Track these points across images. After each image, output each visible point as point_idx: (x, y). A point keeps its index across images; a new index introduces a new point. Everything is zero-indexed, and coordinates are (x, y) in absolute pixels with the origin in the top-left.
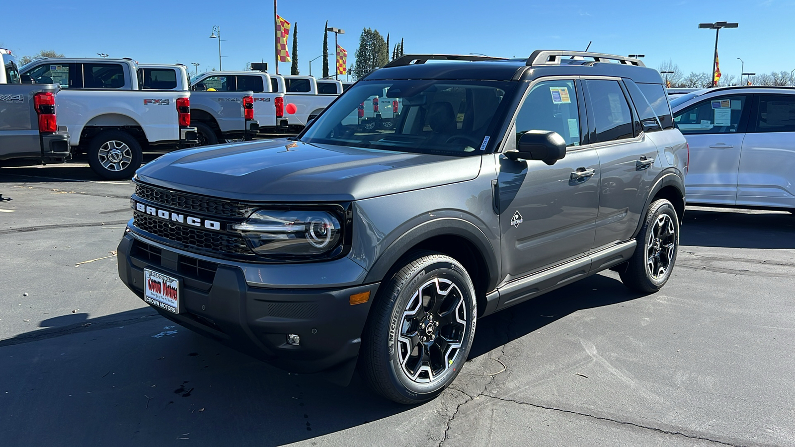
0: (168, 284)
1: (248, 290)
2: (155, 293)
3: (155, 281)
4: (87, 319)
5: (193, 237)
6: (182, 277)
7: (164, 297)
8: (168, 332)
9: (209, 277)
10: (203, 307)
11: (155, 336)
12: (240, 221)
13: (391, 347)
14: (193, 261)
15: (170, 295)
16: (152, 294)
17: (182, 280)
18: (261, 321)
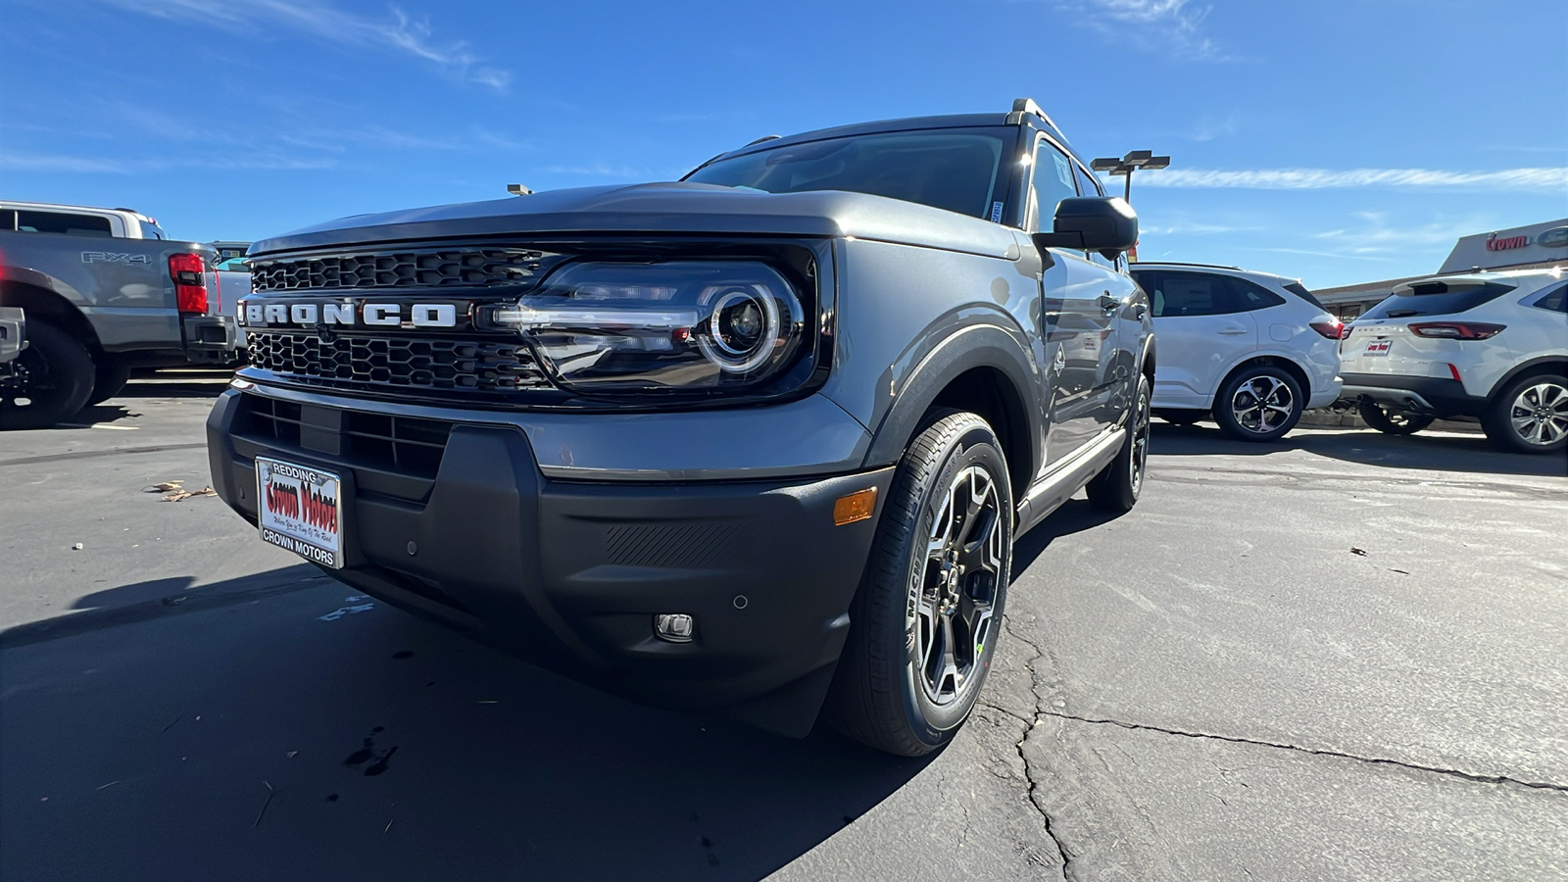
0: (314, 489)
1: (544, 492)
2: (283, 518)
3: (282, 488)
4: (187, 588)
5: (381, 361)
6: (352, 470)
7: (306, 525)
8: (353, 608)
9: (426, 462)
10: (411, 547)
11: (325, 618)
12: (514, 295)
13: (910, 631)
14: (380, 422)
15: (321, 520)
16: (276, 520)
17: (351, 475)
18: (587, 579)
